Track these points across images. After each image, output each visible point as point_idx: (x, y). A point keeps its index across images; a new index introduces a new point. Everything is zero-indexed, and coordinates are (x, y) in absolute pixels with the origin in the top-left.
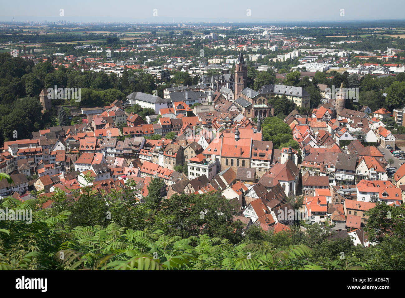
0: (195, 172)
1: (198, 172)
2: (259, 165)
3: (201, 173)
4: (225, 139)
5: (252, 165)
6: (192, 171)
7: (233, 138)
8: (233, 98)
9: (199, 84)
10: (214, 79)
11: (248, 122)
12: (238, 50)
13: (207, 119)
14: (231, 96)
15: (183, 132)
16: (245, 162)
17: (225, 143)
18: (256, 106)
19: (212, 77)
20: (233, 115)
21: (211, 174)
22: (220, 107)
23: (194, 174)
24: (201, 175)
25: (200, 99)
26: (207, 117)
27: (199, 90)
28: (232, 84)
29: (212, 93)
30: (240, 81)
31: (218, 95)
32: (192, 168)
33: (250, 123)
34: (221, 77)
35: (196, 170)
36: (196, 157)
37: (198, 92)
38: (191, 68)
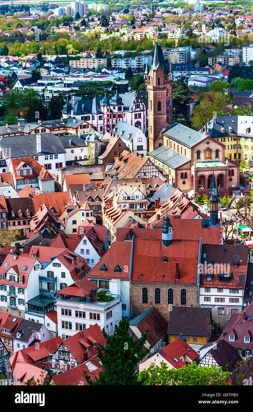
0: (73, 320)
1: (81, 321)
2: (217, 300)
3: (88, 322)
4: (139, 242)
5: (202, 301)
6: (67, 318)
7: (157, 240)
8: (145, 148)
9: (65, 116)
10: (98, 105)
11: (185, 201)
12: (135, 38)
13: (90, 197)
14: (140, 144)
15: (37, 227)
16: (188, 295)
17: (139, 253)
18: (200, 165)
19: (94, 100)
20: (150, 186)
21: (111, 324)
22: (117, 169)
23: (71, 325)
24: (88, 327)
25: (68, 151)
26: (89, 194)
27: (64, 131)
28: (140, 114)
29: (97, 138)
30: (159, 109)
31: (113, 141)
32: (66, 312)
33: (190, 204)
34: (113, 101)
35: (77, 315)
36: (73, 285)
37: (62, 135)
38: (39, 81)
